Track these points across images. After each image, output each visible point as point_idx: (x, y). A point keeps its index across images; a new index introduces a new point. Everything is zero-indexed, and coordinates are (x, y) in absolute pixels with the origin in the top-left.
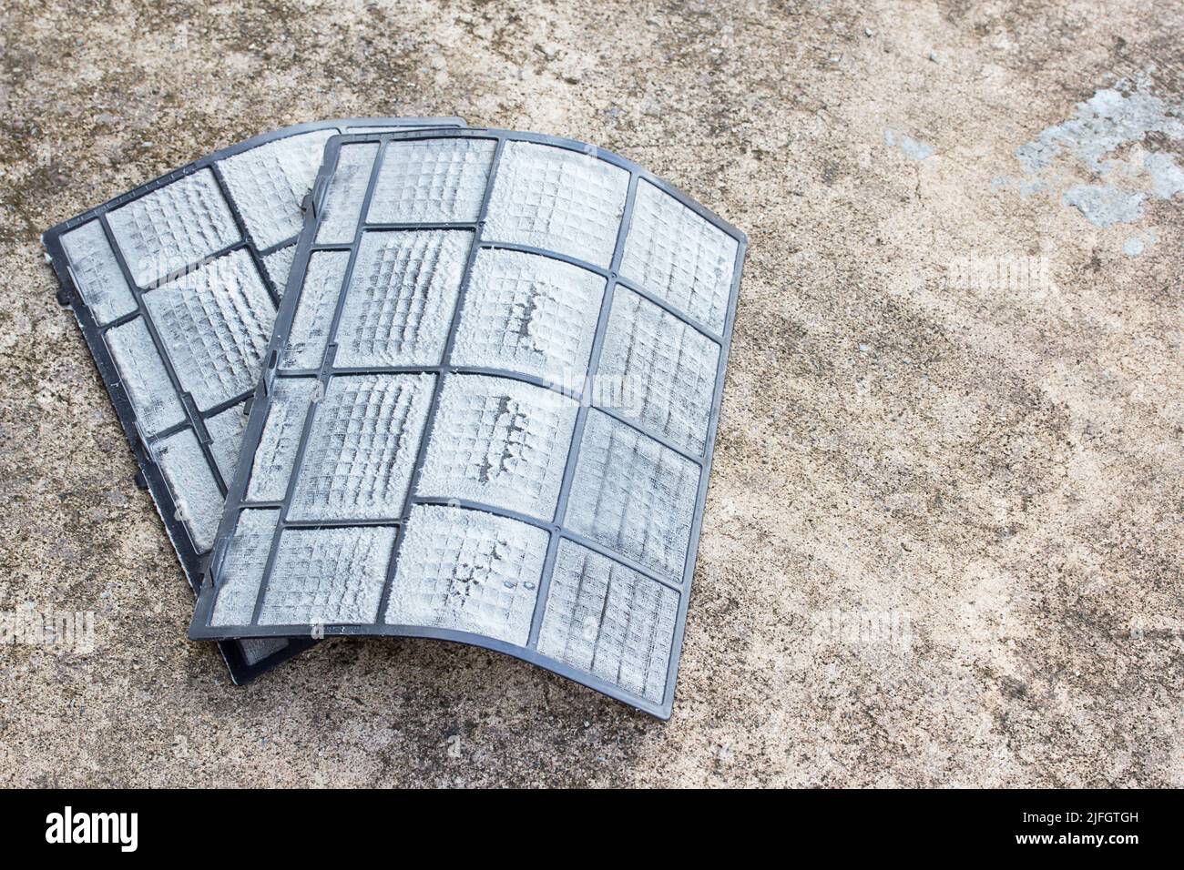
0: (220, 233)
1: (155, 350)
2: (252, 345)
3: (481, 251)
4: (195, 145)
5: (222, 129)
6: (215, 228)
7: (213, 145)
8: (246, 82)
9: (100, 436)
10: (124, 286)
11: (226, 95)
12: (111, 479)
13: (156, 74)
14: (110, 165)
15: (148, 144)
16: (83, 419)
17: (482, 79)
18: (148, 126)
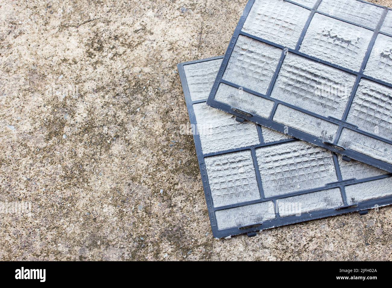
0: (244, 159)
1: (297, 196)
2: (311, 154)
3: (300, 51)
4: (167, 172)
5: (159, 160)
6: (240, 161)
7: (168, 165)
8: (131, 146)
9: (335, 226)
10: (257, 206)
11: (137, 156)
12: (360, 224)
13: (117, 183)
14: (171, 209)
15: (161, 191)
16: (325, 232)
17: (151, 55)
18: (150, 190)
